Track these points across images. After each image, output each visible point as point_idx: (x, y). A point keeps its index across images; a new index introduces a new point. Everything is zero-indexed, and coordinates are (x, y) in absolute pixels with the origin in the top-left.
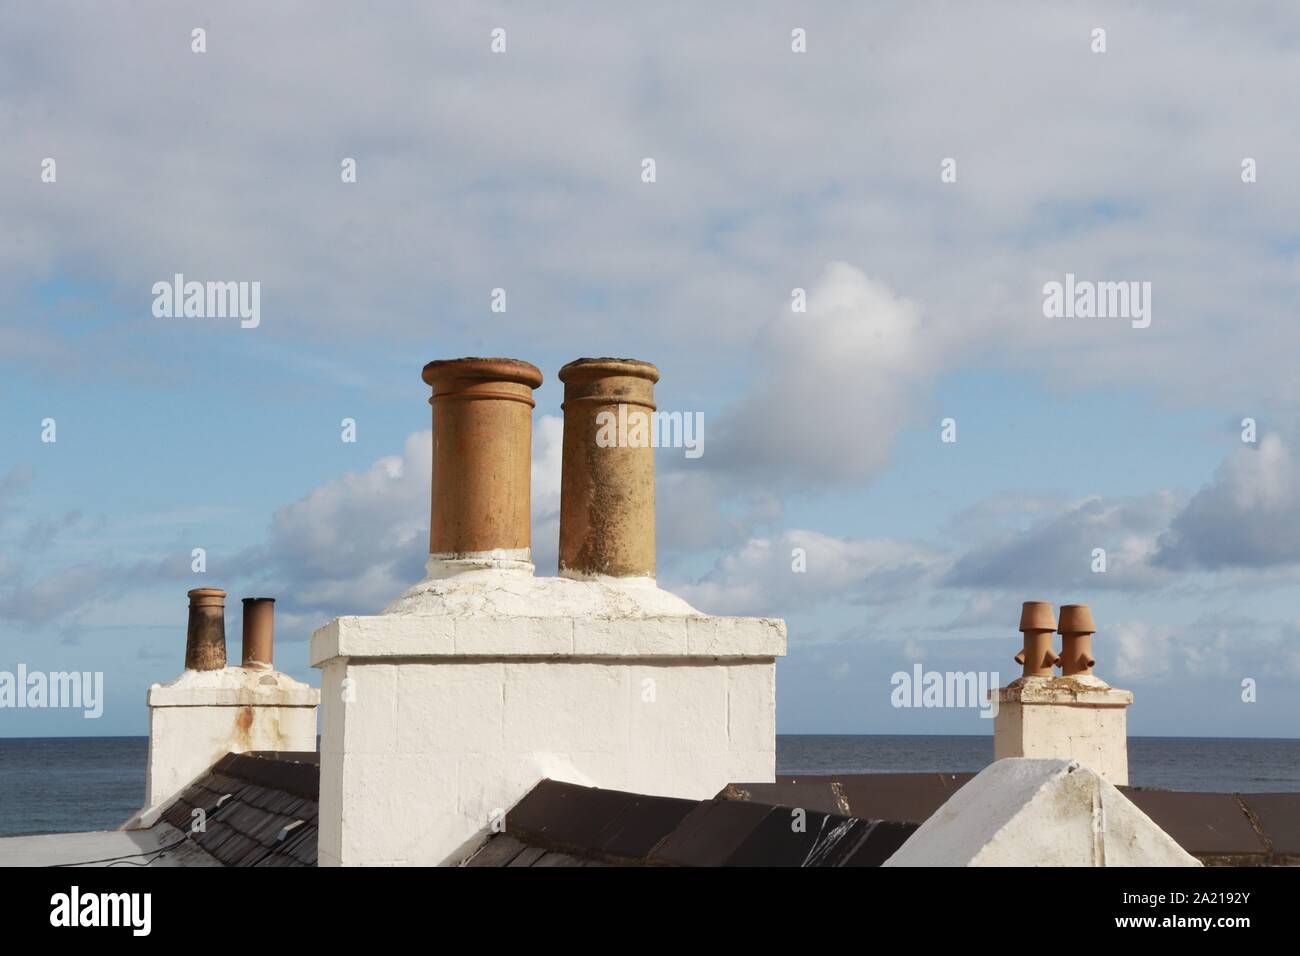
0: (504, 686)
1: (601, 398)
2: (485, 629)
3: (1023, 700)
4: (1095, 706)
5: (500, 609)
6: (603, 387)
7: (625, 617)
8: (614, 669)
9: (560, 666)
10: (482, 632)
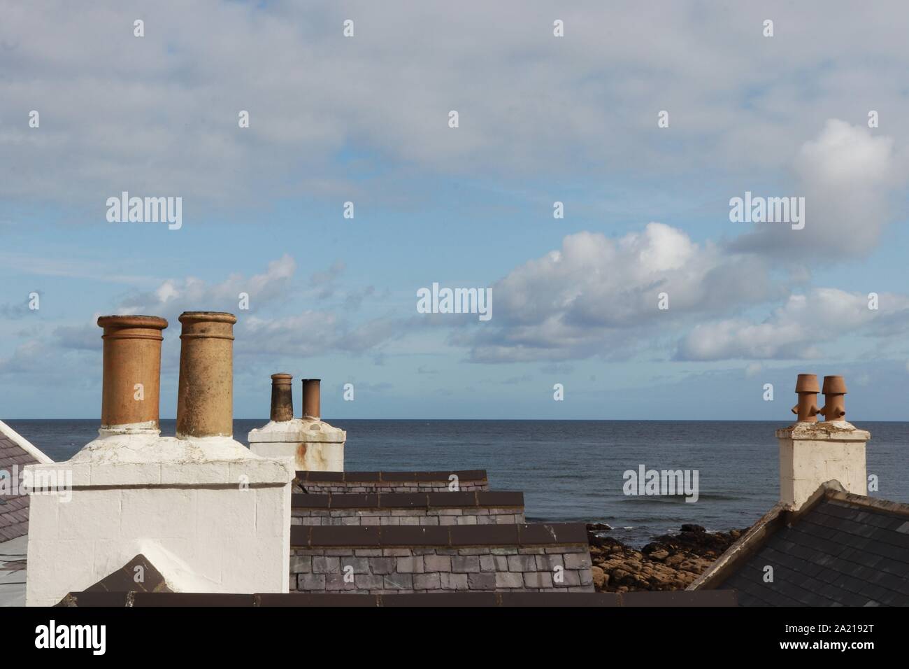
0: (122, 501)
1: (193, 335)
2: (108, 471)
3: (793, 437)
4: (844, 441)
5: (120, 459)
6: (195, 328)
7: (194, 462)
8: (187, 491)
9: (155, 490)
10: (107, 473)
